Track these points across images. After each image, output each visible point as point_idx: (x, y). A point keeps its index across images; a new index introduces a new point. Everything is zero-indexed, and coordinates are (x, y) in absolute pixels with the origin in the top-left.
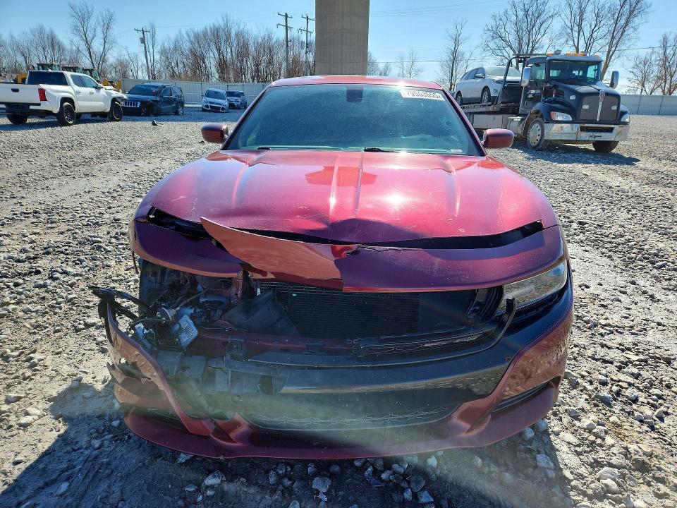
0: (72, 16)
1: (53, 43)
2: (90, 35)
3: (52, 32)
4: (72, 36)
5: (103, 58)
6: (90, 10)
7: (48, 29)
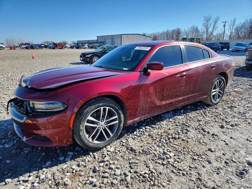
0: (204, 20)
1: (197, 30)
2: (209, 26)
3: (197, 27)
4: (202, 27)
5: (212, 33)
6: (211, 17)
7: (196, 26)
